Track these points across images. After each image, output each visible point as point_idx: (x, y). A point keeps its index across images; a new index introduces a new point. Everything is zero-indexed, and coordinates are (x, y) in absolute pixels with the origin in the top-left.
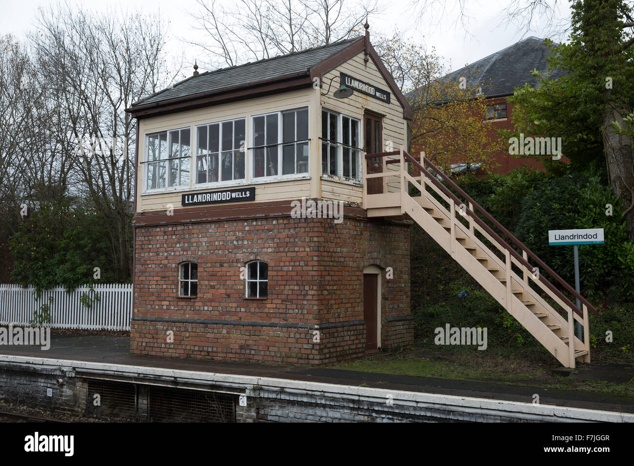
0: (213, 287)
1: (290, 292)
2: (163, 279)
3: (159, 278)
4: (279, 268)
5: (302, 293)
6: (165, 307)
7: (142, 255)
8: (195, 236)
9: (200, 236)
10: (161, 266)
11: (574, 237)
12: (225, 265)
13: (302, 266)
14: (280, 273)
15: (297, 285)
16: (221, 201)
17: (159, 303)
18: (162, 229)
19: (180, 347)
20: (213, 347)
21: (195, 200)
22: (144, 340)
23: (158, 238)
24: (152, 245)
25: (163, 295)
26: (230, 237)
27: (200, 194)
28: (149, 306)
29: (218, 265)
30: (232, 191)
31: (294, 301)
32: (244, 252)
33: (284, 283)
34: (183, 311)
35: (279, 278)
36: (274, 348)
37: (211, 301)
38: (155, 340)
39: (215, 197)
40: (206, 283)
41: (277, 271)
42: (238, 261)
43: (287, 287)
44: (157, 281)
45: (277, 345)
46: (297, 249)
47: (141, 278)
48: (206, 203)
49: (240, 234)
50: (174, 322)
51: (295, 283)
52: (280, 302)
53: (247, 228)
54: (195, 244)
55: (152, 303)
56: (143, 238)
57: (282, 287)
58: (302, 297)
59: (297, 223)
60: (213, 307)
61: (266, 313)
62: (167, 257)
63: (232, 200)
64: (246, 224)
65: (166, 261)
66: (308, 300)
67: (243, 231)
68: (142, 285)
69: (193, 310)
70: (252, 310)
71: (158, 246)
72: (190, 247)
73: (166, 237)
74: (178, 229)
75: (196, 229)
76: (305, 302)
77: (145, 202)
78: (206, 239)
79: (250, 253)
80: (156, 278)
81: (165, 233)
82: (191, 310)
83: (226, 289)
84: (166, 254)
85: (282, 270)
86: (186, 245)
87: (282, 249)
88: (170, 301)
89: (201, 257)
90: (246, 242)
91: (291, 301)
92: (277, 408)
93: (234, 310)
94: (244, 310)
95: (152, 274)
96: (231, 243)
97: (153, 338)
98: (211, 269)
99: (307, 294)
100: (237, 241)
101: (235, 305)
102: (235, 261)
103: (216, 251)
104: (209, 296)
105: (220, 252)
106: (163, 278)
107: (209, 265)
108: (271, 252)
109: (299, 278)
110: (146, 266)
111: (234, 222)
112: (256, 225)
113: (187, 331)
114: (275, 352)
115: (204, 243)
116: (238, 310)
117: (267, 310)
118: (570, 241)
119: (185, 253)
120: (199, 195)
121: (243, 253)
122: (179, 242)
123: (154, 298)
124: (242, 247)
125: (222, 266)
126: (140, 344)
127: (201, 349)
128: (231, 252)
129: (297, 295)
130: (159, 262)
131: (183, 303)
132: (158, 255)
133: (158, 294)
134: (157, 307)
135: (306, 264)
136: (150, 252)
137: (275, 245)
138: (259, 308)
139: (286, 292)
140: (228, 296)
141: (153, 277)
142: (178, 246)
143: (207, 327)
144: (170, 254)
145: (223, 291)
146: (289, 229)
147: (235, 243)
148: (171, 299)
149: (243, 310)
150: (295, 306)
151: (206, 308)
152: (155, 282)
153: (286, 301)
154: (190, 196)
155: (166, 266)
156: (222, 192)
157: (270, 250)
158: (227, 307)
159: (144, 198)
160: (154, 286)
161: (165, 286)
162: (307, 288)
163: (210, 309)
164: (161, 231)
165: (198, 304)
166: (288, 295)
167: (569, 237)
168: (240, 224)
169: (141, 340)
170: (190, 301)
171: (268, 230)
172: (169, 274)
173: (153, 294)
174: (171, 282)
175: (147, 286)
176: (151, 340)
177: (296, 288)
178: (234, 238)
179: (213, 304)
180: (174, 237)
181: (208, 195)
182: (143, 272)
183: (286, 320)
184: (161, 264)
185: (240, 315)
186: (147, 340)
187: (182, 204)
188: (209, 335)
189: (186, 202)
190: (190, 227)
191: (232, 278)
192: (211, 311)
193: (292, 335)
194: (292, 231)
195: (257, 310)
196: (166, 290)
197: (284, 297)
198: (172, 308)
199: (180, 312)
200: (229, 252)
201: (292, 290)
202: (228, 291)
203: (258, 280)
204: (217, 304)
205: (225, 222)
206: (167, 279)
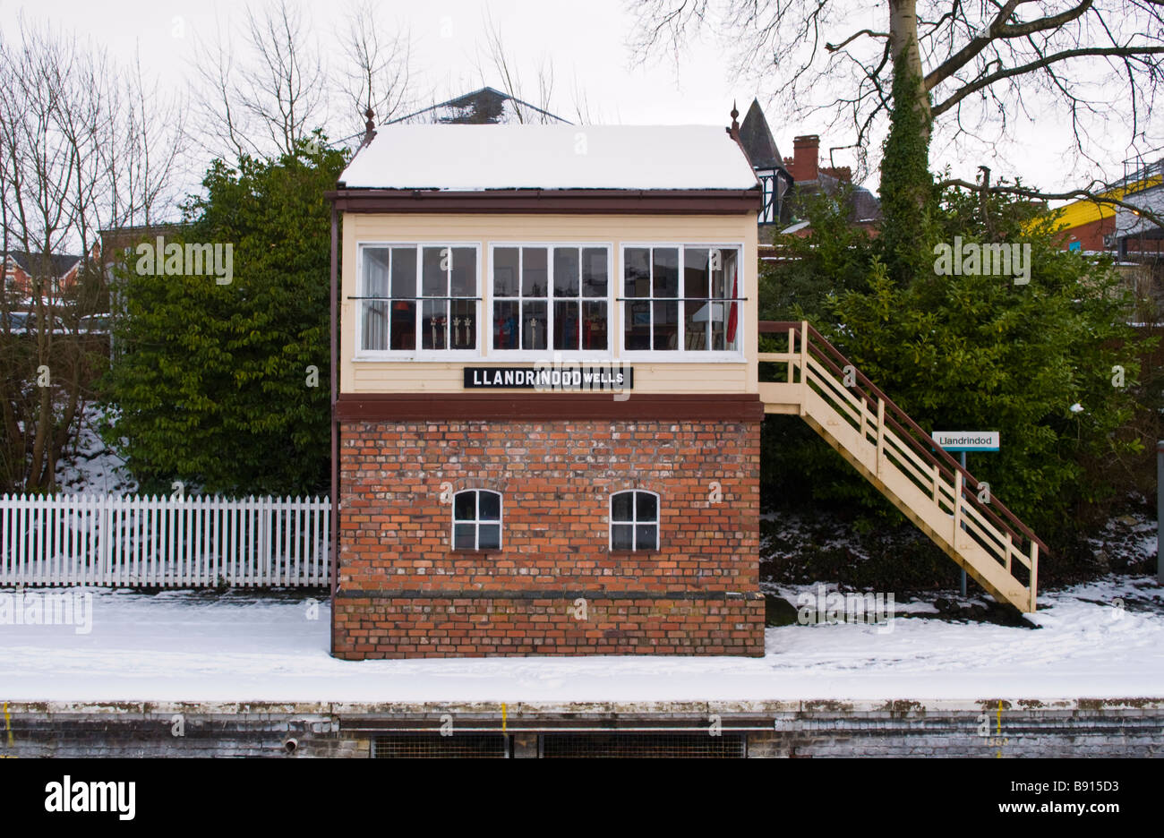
0: (537, 534)
1: (706, 543)
2: (413, 520)
3: (404, 519)
4: (685, 504)
5: (731, 544)
6: (421, 571)
7: (360, 474)
8: (497, 443)
9: (508, 445)
10: (410, 496)
11: (963, 440)
12: (566, 496)
13: (730, 501)
14: (688, 512)
15: (720, 530)
17: (406, 564)
18: (413, 428)
19: (466, 641)
20: (544, 638)
21: (498, 380)
22: (372, 633)
23: (401, 444)
24: (386, 456)
25: (418, 549)
26: (576, 449)
27: (509, 370)
28: (381, 570)
29: (552, 496)
31: (714, 557)
32: (611, 476)
33: (694, 527)
34: (467, 579)
35: (686, 520)
36: (678, 632)
37: (535, 558)
38: (403, 633)
40: (525, 527)
41: (680, 509)
42: (596, 490)
43: (700, 535)
44: (400, 524)
45: (684, 627)
46: (719, 474)
47: (355, 519)
49: (601, 445)
50: (451, 598)
51: (716, 527)
52: (686, 557)
53: (616, 436)
54: (496, 459)
55: (387, 564)
56: (360, 444)
57: (690, 535)
58: (730, 550)
59: (721, 433)
60: (539, 569)
61: (658, 576)
62: (425, 481)
64: (613, 428)
65: (424, 489)
66: (740, 555)
67: (607, 439)
68: (358, 532)
69: (493, 576)
70: (629, 572)
71: (402, 458)
72: (483, 464)
73: (421, 443)
74: (453, 429)
75: (496, 432)
76: (735, 558)
77: (361, 375)
78: (522, 451)
79: (622, 478)
80: (396, 519)
81: (419, 435)
82: (487, 574)
83: (570, 538)
84: (422, 475)
85: (689, 507)
86: (475, 459)
87: (690, 473)
88: (433, 561)
89: (512, 481)
90: (613, 459)
91: (709, 556)
92: (832, 744)
93: (588, 573)
94: (611, 573)
95: (387, 510)
96: (580, 459)
97: (397, 627)
98: (536, 504)
99: (740, 545)
100: (595, 457)
101: (589, 564)
102: (590, 489)
103: (547, 473)
104: (532, 549)
105: (556, 474)
106: (417, 517)
107: (530, 496)
108: (668, 477)
109: (724, 520)
110: (371, 496)
111: (588, 423)
112: (637, 431)
113: (484, 612)
114: (680, 639)
115: (518, 459)
116: (598, 572)
117: (658, 572)
118: (958, 445)
119: (471, 474)
120: (507, 373)
121: (607, 477)
122: (455, 454)
123: (393, 555)
124: (606, 466)
125: (559, 497)
126: (362, 641)
127: (516, 642)
128: (582, 475)
129: (721, 547)
130: (403, 489)
131: (466, 563)
132: (401, 475)
133: (405, 548)
134: (401, 571)
135: (737, 497)
136: (381, 469)
137: (677, 466)
138: (643, 569)
139: (698, 543)
140: (576, 549)
141: (390, 516)
142: (453, 460)
143: (530, 603)
144: (434, 475)
145: (566, 542)
146: (705, 441)
147: (590, 459)
148: (437, 556)
149: (607, 572)
150: (716, 564)
151: (524, 571)
152: (395, 526)
153: (699, 557)
154: (485, 373)
155: (422, 496)
157: (665, 474)
158: (571, 569)
159: (359, 367)
160: (393, 534)
161: (420, 534)
162: (739, 535)
163: (534, 571)
164: (408, 431)
165: (504, 565)
166: (701, 547)
167: (958, 442)
168: (599, 425)
169: (365, 633)
170: (486, 559)
171: (659, 440)
172: (433, 510)
173: (389, 548)
174: (435, 526)
175: (374, 534)
176: (392, 633)
177: (718, 535)
178: (588, 450)
179: (541, 563)
180: (443, 444)
181: (528, 373)
182: (361, 506)
183: (699, 587)
184: (409, 493)
185: (602, 580)
186: (380, 633)
187: (465, 385)
188: (534, 618)
189: (476, 382)
190: (484, 428)
191: (583, 519)
192: (535, 576)
193: (714, 611)
194: (710, 444)
195: (639, 572)
196: (425, 541)
197: (692, 550)
198: (442, 572)
199: (461, 579)
200: (577, 475)
201: (710, 539)
202: (575, 542)
203: (634, 523)
204: (551, 564)
205: (567, 423)
206: (427, 520)
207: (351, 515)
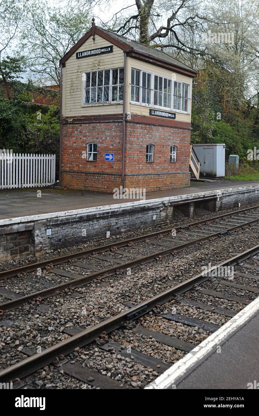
0: (160, 157)
2: (140, 153)
3: (138, 152)
6: (141, 168)
7: (131, 139)
8: (154, 132)
9: (156, 132)
12: (164, 147)
15: (185, 156)
16: (165, 117)
17: (138, 166)
18: (141, 126)
19: (149, 187)
21: (156, 114)
23: (138, 130)
24: (136, 134)
25: (140, 161)
26: (166, 134)
28: (134, 167)
29: (162, 147)
30: (169, 113)
35: (181, 154)
36: (180, 182)
37: (159, 164)
39: (163, 114)
41: (180, 151)
45: (180, 180)
47: (129, 152)
48: (160, 116)
49: (170, 133)
52: (180, 163)
53: (172, 131)
54: (154, 136)
55: (135, 165)
56: (131, 129)
57: (181, 157)
59: (186, 132)
62: (142, 141)
63: (169, 117)
64: (172, 129)
65: (142, 144)
66: (187, 163)
70: (173, 167)
71: (138, 134)
73: (142, 130)
74: (147, 127)
75: (154, 129)
78: (158, 134)
80: (137, 152)
81: (141, 128)
82: (151, 168)
84: (142, 139)
86: (151, 136)
87: (181, 142)
89: (156, 142)
90: (172, 137)
95: (135, 150)
98: (160, 149)
99: (187, 160)
101: (167, 165)
102: (168, 145)
103: (162, 140)
104: (159, 161)
107: (159, 147)
110: (132, 145)
111: (168, 127)
113: (152, 179)
114: (180, 184)
115: (157, 136)
116: (168, 167)
117: (177, 167)
120: (157, 112)
121: (170, 142)
122: (148, 134)
123: (136, 163)
124: (170, 139)
130: (138, 144)
131: (149, 165)
132: (138, 139)
133: (138, 161)
134: (137, 168)
136: (134, 137)
137: (180, 140)
139: (182, 159)
140: (165, 161)
142: (147, 136)
143: (159, 176)
144: (144, 140)
145: (164, 159)
146: (184, 134)
147: (168, 137)
148: (144, 163)
149: (170, 167)
151: (157, 167)
152: (136, 154)
153: (182, 163)
154: (154, 111)
155: (142, 146)
156: (166, 112)
157: (178, 142)
158: (164, 166)
160: (136, 157)
161: (141, 157)
162: (187, 158)
163: (159, 167)
165: (154, 166)
166: (182, 161)
168: (170, 128)
170: (152, 164)
171: (178, 133)
172: (143, 150)
173: (135, 161)
174: (144, 155)
175: (132, 157)
178: (168, 135)
179: (160, 165)
180: (145, 131)
181: (160, 112)
182: (130, 148)
183: (182, 171)
184: (139, 145)
185: (169, 169)
187: (150, 115)
188: (160, 180)
189: (152, 113)
190: (152, 127)
191: (166, 153)
192: (159, 169)
196: (142, 159)
198: (144, 168)
199: (147, 170)
200: (166, 141)
201: (184, 159)
202: (166, 159)
206: (142, 153)
207: (129, 151)
